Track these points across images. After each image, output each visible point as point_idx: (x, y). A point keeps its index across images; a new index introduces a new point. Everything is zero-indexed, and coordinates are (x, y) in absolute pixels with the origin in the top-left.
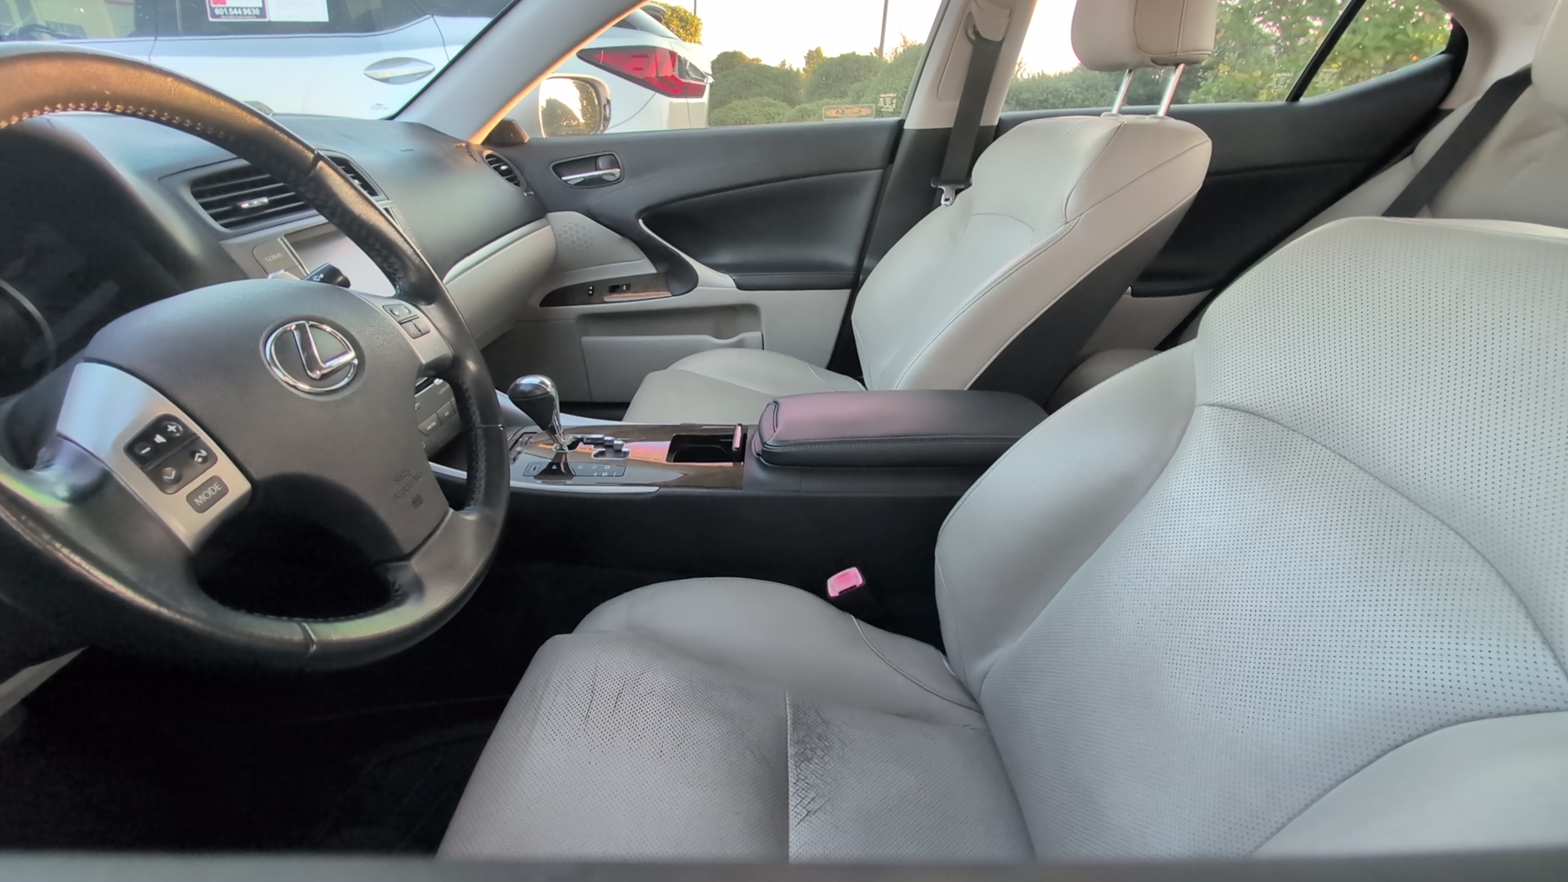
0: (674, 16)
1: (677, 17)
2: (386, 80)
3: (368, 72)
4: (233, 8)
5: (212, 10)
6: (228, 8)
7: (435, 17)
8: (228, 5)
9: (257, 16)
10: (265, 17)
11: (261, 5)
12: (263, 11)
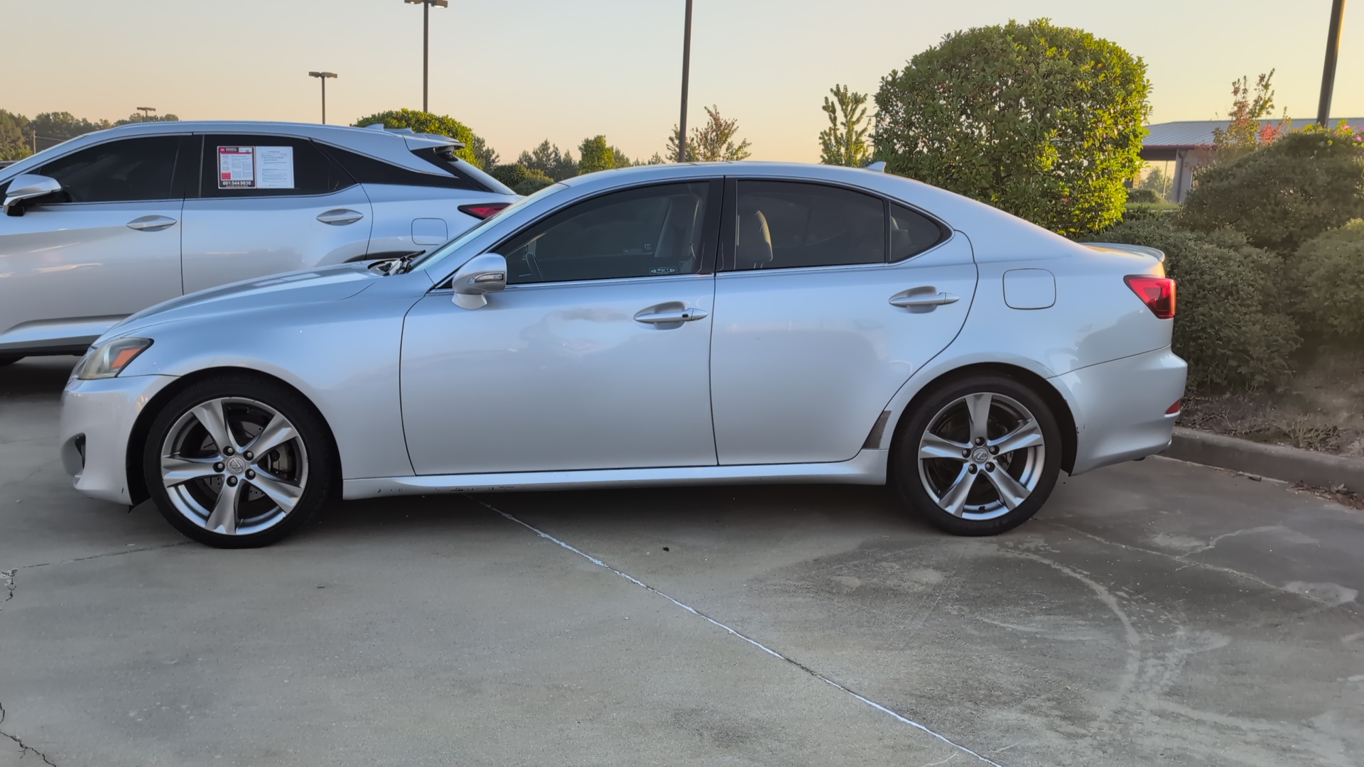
0: (442, 127)
1: (445, 129)
2: (329, 223)
3: (319, 218)
4: (235, 181)
5: (221, 182)
6: (231, 181)
7: (363, 185)
8: (232, 179)
9: (249, 186)
10: (254, 186)
11: (252, 179)
12: (253, 183)
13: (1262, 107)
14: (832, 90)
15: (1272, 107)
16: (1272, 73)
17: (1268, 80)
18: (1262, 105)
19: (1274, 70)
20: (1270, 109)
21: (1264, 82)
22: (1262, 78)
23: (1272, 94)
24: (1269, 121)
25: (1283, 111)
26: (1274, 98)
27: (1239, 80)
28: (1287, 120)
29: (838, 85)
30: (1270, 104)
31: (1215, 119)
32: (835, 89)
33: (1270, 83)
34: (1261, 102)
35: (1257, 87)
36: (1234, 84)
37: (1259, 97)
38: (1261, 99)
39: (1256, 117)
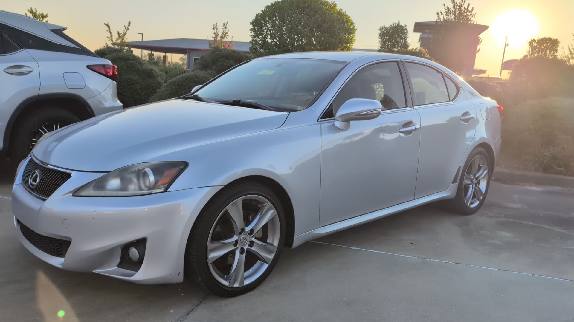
2: (12, 74)
3: (5, 71)
13: (225, 36)
14: (28, 10)
15: (228, 36)
16: (227, 23)
17: (226, 25)
18: (225, 35)
19: (228, 21)
20: (227, 37)
21: (225, 26)
22: (224, 24)
23: (228, 31)
24: (226, 42)
25: (231, 38)
26: (228, 33)
27: (215, 24)
28: (233, 42)
29: (31, 8)
30: (227, 34)
31: (207, 39)
32: (30, 10)
33: (227, 26)
34: (224, 34)
35: (223, 28)
36: (213, 25)
37: (223, 31)
38: (224, 32)
39: (223, 39)
